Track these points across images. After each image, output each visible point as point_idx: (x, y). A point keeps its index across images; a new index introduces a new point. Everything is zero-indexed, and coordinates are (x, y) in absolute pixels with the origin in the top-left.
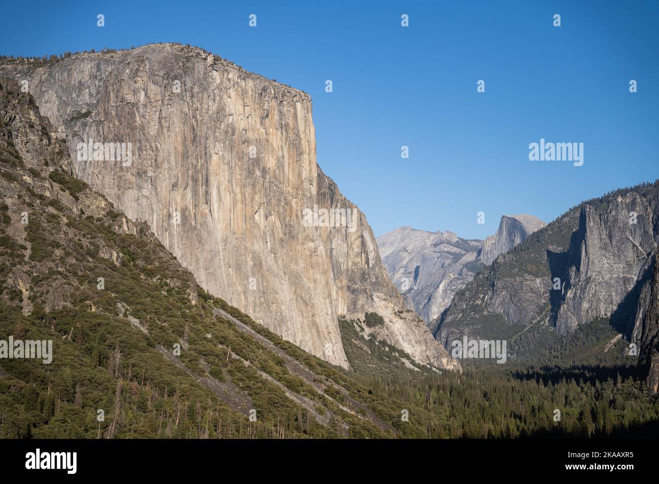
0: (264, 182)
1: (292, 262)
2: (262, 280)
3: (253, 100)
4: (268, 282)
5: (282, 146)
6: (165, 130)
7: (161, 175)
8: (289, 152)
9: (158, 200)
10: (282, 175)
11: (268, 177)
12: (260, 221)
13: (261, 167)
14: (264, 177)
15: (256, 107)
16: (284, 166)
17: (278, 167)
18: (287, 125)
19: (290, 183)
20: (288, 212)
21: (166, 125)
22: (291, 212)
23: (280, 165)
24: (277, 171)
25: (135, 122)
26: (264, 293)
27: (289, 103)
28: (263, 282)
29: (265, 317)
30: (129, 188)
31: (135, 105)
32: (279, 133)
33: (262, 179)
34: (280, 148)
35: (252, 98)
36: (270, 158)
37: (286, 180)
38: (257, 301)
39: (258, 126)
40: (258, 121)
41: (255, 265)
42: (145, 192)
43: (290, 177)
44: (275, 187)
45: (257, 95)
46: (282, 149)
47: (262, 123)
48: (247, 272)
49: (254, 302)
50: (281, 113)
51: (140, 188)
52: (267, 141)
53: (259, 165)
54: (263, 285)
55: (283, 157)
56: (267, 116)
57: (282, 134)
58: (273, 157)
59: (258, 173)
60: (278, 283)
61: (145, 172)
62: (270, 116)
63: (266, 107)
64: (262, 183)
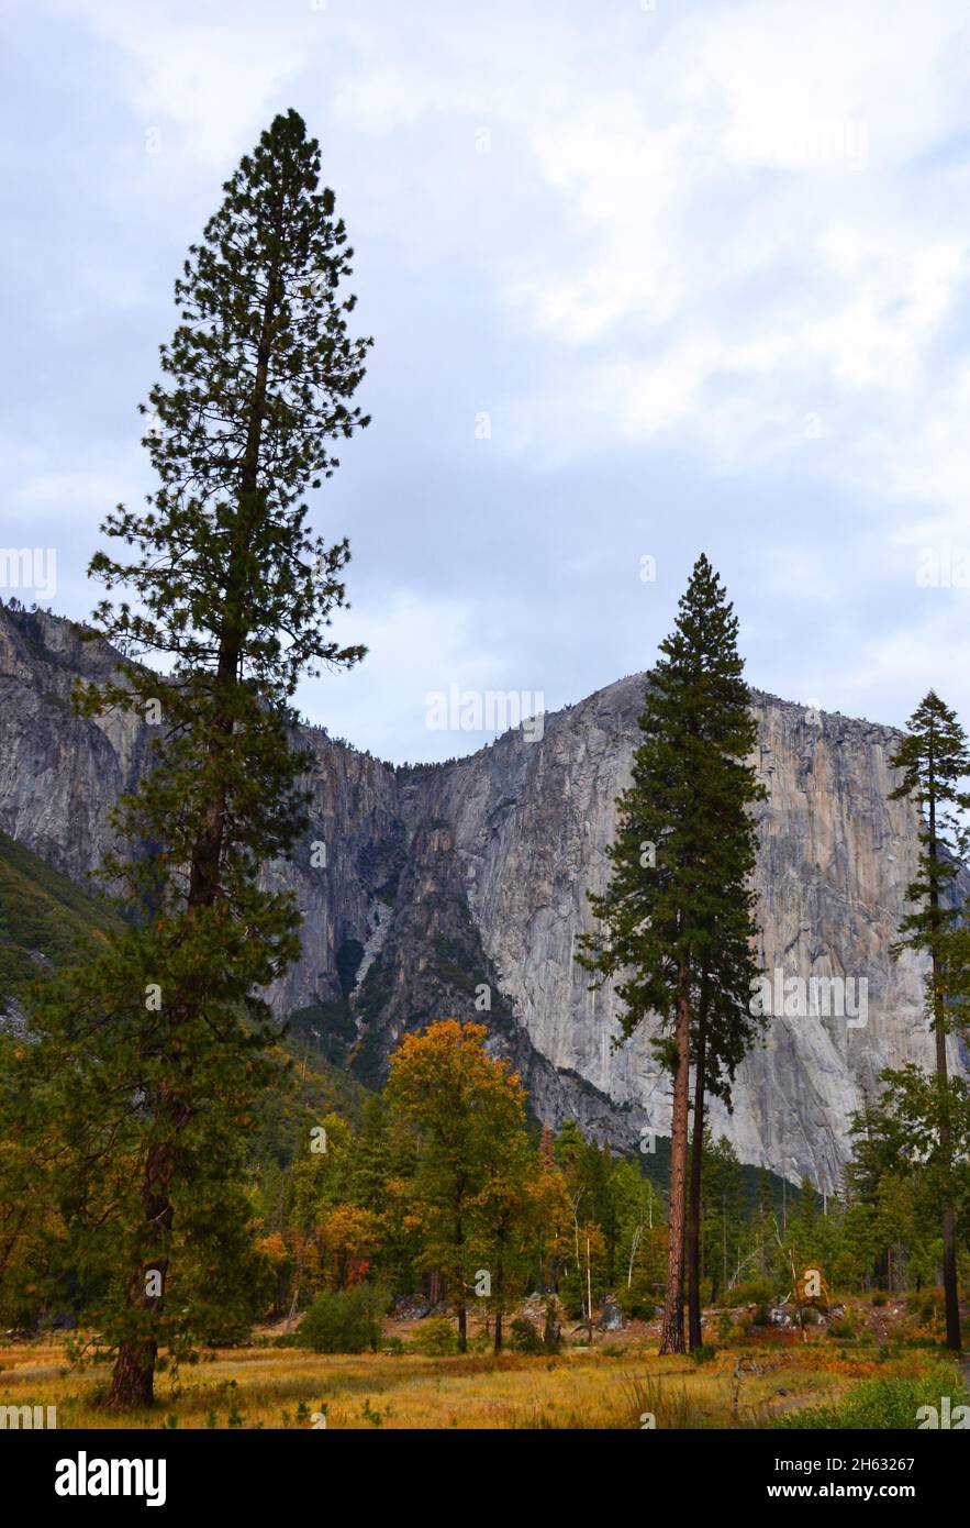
0: (805, 889)
1: (866, 1044)
2: (796, 1076)
3: (779, 741)
4: (808, 1081)
5: (841, 823)
6: (600, 798)
7: (587, 877)
8: (857, 832)
9: (579, 922)
10: (844, 877)
11: (815, 881)
12: (799, 965)
13: (799, 862)
14: (805, 880)
15: (787, 754)
16: (846, 860)
17: (836, 862)
18: (851, 783)
19: (861, 890)
20: (860, 947)
21: (603, 788)
22: (867, 948)
23: (838, 857)
24: (834, 870)
25: (562, 793)
26: (799, 1103)
27: (853, 744)
28: (797, 1082)
29: (800, 1152)
30: (543, 906)
31: (567, 768)
32: (836, 799)
33: (800, 886)
34: (838, 826)
35: (777, 738)
36: (819, 846)
37: (852, 884)
38: (786, 1119)
39: (793, 787)
40: (792, 778)
41: (781, 1048)
42: (564, 910)
43: (861, 880)
44: (829, 900)
45: (787, 733)
46: (843, 827)
47: (800, 783)
48: (766, 1060)
49: (780, 1122)
50: (838, 763)
51: (557, 903)
52: (811, 814)
53: (794, 858)
54: (798, 1088)
55: (845, 841)
56: (810, 769)
57: (841, 799)
58: (824, 844)
59: (793, 873)
60: (832, 1085)
61: (566, 875)
62: (816, 769)
63: (807, 753)
64: (800, 891)
